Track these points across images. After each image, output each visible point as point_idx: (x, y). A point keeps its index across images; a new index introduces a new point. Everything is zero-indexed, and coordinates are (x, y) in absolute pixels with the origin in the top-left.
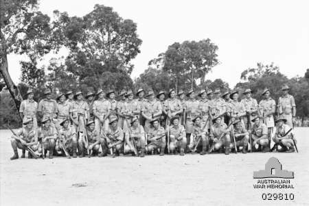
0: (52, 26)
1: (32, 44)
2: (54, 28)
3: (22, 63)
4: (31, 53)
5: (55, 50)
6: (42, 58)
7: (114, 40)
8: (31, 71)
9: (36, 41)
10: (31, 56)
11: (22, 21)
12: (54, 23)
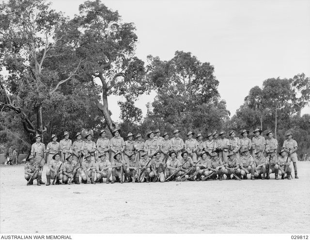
0: (146, 69)
1: (128, 86)
2: (148, 71)
3: (120, 103)
4: (127, 94)
5: (148, 91)
6: (137, 98)
7: (194, 81)
8: (130, 110)
9: (132, 83)
10: (127, 97)
11: (121, 66)
12: (148, 66)
